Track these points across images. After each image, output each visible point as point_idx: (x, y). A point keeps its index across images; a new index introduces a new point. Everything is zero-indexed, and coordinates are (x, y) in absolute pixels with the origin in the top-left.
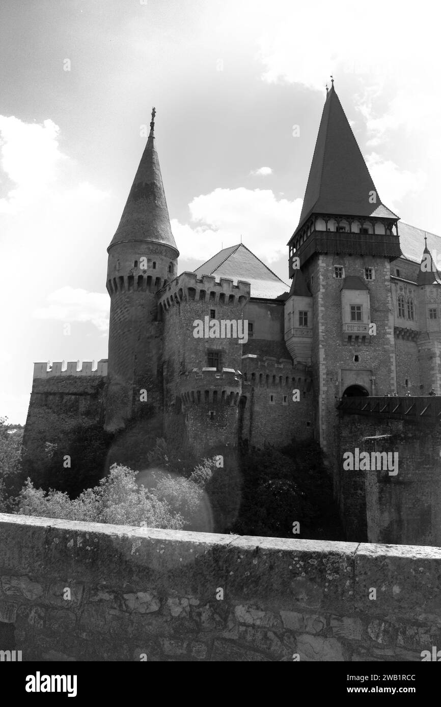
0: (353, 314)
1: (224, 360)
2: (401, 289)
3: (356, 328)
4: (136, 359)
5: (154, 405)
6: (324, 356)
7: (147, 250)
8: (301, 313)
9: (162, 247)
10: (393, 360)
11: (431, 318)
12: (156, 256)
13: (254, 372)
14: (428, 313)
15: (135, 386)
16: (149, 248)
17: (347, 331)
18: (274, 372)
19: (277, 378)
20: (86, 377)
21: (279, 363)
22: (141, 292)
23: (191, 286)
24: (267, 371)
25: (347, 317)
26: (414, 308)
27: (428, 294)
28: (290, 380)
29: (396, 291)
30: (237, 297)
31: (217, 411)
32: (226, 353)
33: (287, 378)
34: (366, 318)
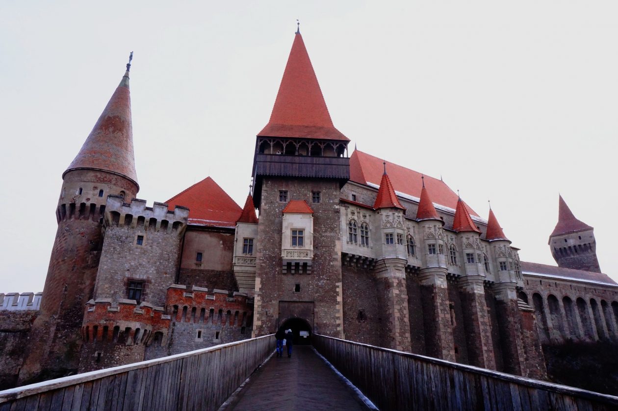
0: (294, 238)
1: (148, 291)
2: (353, 213)
3: (296, 255)
4: (66, 290)
5: (77, 342)
6: (260, 286)
7: (94, 178)
8: (245, 240)
9: (112, 175)
10: (339, 290)
11: (388, 243)
12: (103, 184)
13: (177, 304)
14: (384, 238)
15: (59, 321)
16: (96, 176)
17: (285, 258)
18: (204, 305)
19: (207, 311)
20: (20, 311)
21: (210, 293)
22: (83, 221)
23: (115, 209)
24: (194, 303)
25: (287, 243)
26: (369, 233)
27: (384, 218)
28: (224, 313)
29: (347, 215)
30: (171, 222)
31: (106, 352)
32: (151, 283)
33: (221, 311)
34: (308, 245)
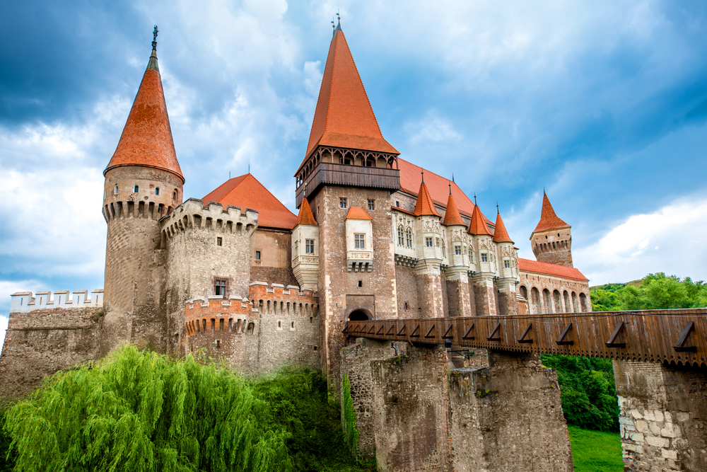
0: (357, 241)
1: (231, 288)
2: (401, 219)
3: (359, 256)
4: (136, 288)
5: (156, 335)
6: (330, 282)
7: (149, 175)
8: (307, 240)
9: (166, 173)
10: (394, 285)
11: (428, 246)
12: (159, 182)
13: (262, 299)
14: (425, 241)
15: (134, 316)
16: (151, 174)
17: (351, 258)
18: (282, 299)
19: (285, 304)
20: (77, 309)
21: (286, 289)
22: (142, 219)
23: (196, 213)
24: (275, 298)
25: (351, 246)
26: (412, 237)
27: (424, 223)
28: (298, 306)
29: (397, 221)
30: (245, 224)
31: (224, 339)
32: (233, 280)
33: (294, 304)
34: (369, 246)
